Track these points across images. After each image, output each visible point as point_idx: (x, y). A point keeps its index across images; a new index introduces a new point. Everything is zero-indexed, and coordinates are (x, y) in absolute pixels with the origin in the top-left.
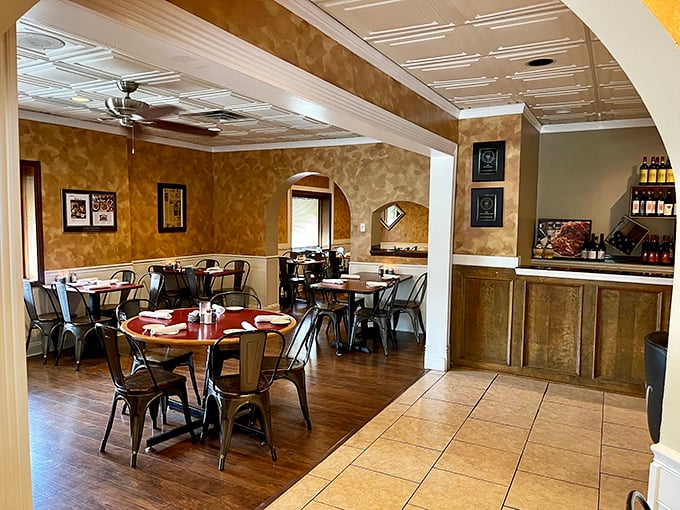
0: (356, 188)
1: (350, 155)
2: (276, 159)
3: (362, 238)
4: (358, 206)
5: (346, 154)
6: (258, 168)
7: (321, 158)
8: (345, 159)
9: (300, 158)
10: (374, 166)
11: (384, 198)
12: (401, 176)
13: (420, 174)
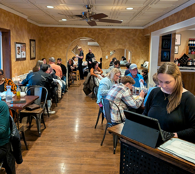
0: (105, 44)
1: (102, 32)
2: (71, 31)
3: (107, 61)
4: (105, 50)
5: (100, 31)
6: (62, 34)
7: (90, 32)
8: (100, 33)
9: (81, 32)
10: (111, 36)
11: (115, 47)
12: (121, 40)
13: (127, 40)
